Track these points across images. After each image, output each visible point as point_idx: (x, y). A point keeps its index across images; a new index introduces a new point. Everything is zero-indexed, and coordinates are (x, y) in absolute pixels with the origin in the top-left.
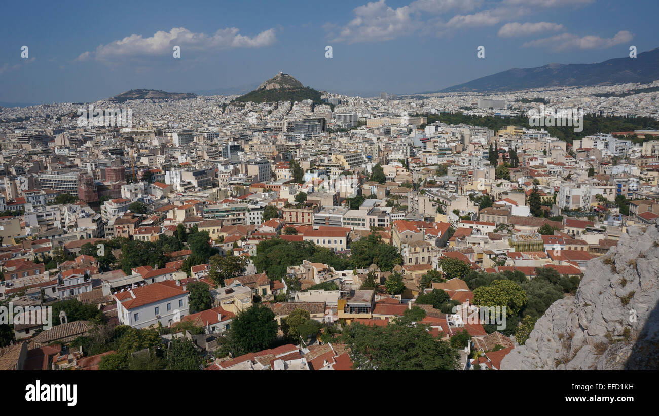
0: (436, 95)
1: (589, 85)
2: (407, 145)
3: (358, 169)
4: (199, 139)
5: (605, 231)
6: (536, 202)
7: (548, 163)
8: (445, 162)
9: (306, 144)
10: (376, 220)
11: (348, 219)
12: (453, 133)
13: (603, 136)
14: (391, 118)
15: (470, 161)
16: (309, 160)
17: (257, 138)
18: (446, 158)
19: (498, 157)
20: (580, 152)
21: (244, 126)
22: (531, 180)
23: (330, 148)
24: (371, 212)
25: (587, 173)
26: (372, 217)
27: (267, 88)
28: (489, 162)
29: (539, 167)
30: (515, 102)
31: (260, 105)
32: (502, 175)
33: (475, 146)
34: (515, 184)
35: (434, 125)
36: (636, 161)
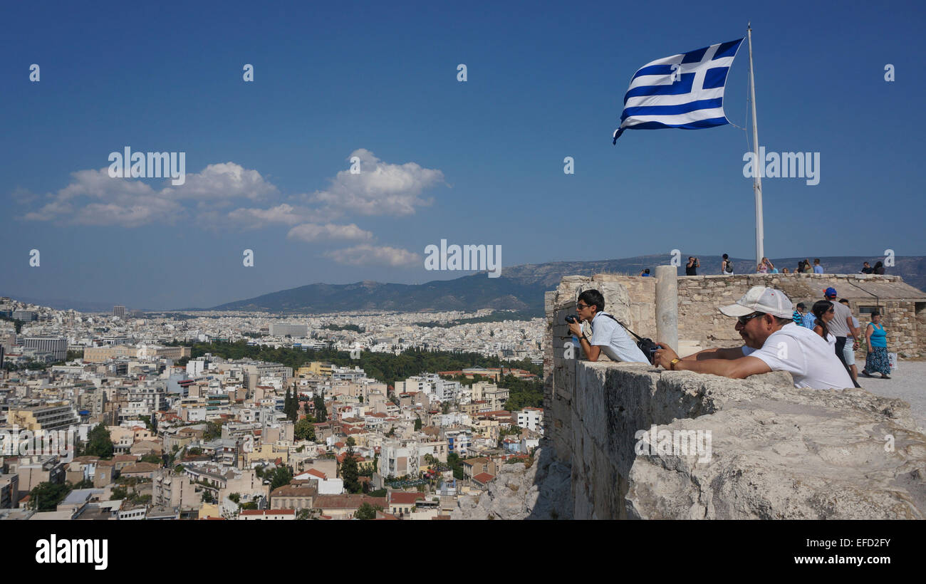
0: (207, 313)
1: (410, 310)
2: (155, 391)
5: (438, 505)
6: (349, 472)
7: (366, 414)
8: (219, 417)
12: (232, 372)
13: (429, 376)
14: (130, 347)
15: (257, 414)
18: (220, 411)
19: (298, 407)
20: (404, 397)
22: (344, 440)
23: (5, 399)
25: (413, 425)
28: (285, 416)
29: (353, 420)
30: (322, 329)
32: (303, 433)
33: (265, 392)
34: (322, 447)
35: (202, 360)
36: (467, 408)
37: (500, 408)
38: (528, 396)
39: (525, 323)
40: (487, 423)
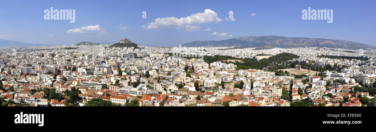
2: (160, 64)
3: (141, 72)
5: (217, 96)
6: (196, 85)
8: (171, 70)
9: (126, 62)
10: (141, 93)
11: (131, 91)
13: (219, 62)
14: (158, 54)
15: (179, 70)
16: (125, 67)
18: (172, 69)
19: (188, 69)
20: (212, 67)
21: (109, 55)
22: (197, 77)
23: (134, 64)
24: (140, 89)
25: (213, 74)
26: (140, 91)
27: (120, 43)
28: (184, 71)
29: (200, 72)
31: (117, 48)
32: (188, 75)
33: (181, 65)
34: (192, 79)
35: (170, 57)
36: (227, 70)
37: (235, 69)
38: (241, 66)
40: (231, 73)
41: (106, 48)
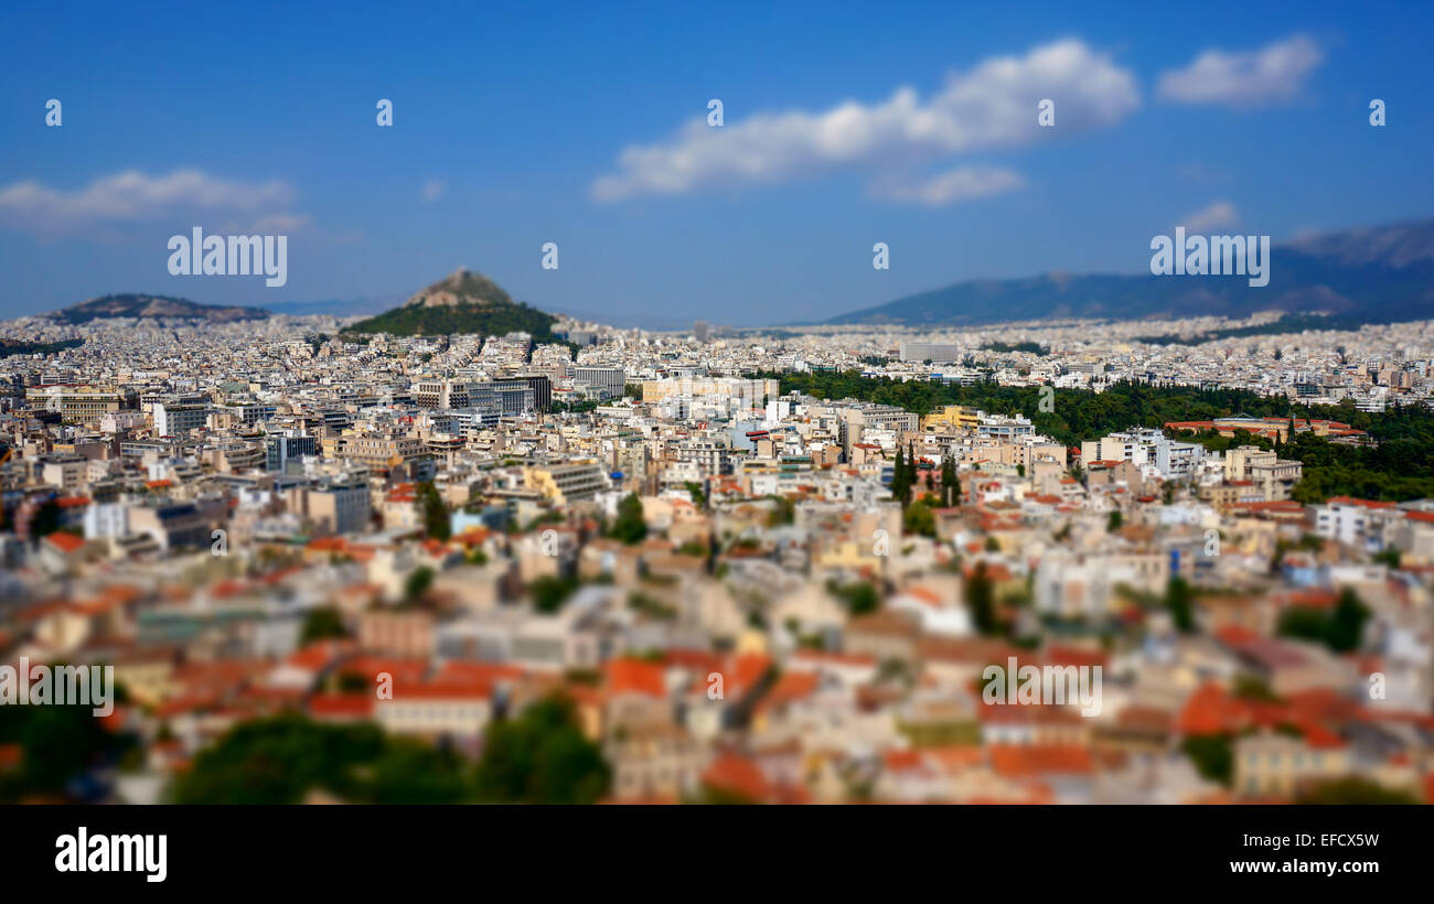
0: (817, 329)
1: (1129, 317)
2: (713, 448)
3: (583, 506)
4: (219, 421)
7: (1027, 496)
8: (795, 490)
9: (475, 440)
12: (825, 419)
13: (1145, 434)
14: (699, 381)
15: (849, 489)
16: (471, 480)
17: (366, 422)
18: (799, 481)
19: (914, 480)
20: (1095, 469)
21: (343, 391)
23: (531, 453)
24: (585, 624)
25: (1106, 521)
27: (429, 303)
28: (889, 494)
29: (1003, 505)
30: (980, 349)
31: (404, 342)
32: (916, 525)
33: (866, 453)
34: (946, 550)
35: (787, 400)
36: (1214, 493)
37: (1281, 494)
38: (1343, 473)
39: (1346, 335)
40: (1252, 524)
41: (317, 342)
